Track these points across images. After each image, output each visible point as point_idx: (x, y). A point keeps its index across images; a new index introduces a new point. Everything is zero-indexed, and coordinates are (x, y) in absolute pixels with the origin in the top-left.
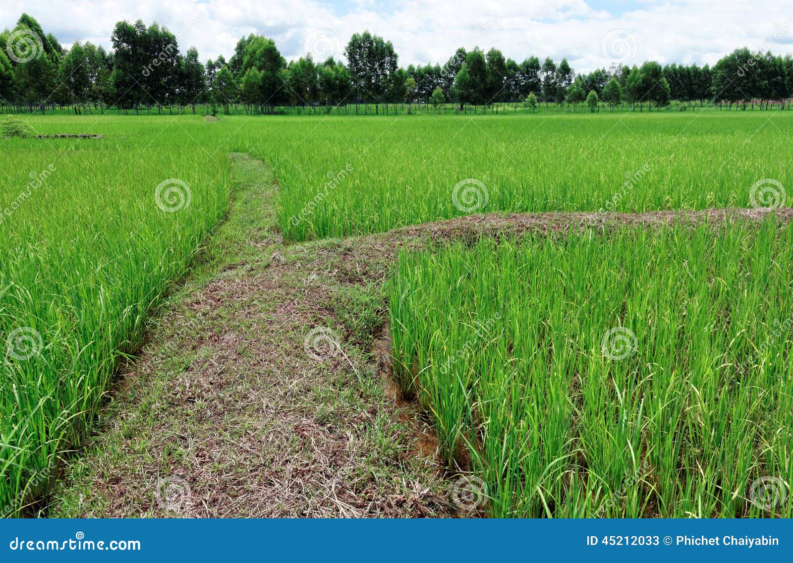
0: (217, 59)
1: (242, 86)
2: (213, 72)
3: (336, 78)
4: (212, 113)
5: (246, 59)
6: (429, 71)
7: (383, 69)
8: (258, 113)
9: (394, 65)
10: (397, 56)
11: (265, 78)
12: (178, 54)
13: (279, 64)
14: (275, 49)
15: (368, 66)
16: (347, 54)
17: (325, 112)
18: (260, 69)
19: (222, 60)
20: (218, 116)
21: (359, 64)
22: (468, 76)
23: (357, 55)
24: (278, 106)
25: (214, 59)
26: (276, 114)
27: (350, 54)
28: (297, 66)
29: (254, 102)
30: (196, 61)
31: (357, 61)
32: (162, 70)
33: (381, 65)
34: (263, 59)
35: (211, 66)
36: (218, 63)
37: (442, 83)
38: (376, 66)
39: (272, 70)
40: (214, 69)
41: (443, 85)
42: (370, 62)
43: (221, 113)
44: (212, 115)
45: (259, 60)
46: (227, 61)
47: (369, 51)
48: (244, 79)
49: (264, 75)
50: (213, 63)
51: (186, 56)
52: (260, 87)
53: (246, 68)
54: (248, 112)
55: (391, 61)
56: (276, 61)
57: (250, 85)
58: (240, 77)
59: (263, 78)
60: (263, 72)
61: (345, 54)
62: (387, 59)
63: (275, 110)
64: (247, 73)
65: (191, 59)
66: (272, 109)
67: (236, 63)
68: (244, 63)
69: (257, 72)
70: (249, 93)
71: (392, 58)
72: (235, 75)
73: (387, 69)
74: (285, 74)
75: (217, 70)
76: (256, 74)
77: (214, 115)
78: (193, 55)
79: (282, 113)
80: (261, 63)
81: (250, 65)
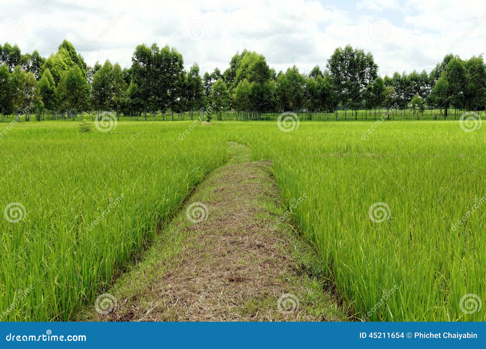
0: (214, 71)
1: (234, 96)
2: (209, 83)
3: (319, 88)
4: (207, 119)
5: (239, 72)
6: (415, 78)
7: (364, 79)
8: (246, 119)
9: (373, 75)
10: (377, 67)
11: (254, 89)
12: (183, 70)
13: (268, 76)
14: (265, 64)
15: (349, 76)
16: (330, 66)
17: (307, 118)
18: (251, 81)
19: (218, 72)
20: (212, 121)
21: (340, 74)
22: (447, 83)
23: (338, 66)
24: (265, 113)
25: (211, 72)
26: (263, 119)
27: (333, 66)
28: (284, 77)
29: (243, 110)
30: (197, 75)
31: (338, 71)
32: (169, 83)
33: (362, 75)
34: (254, 72)
35: (208, 78)
36: (214, 75)
37: (429, 90)
38: (357, 76)
39: (261, 81)
40: (210, 80)
41: (431, 91)
42: (351, 72)
43: (215, 119)
44: (207, 121)
45: (250, 73)
46: (222, 73)
47: (350, 62)
48: (236, 90)
49: (254, 86)
50: (210, 75)
51: (189, 71)
52: (250, 97)
53: (239, 80)
54: (238, 118)
55: (371, 71)
56: (265, 73)
57: (241, 95)
58: (233, 87)
59: (253, 88)
60: (253, 83)
61: (327, 66)
62: (368, 69)
63: (262, 117)
64: (239, 84)
65: (193, 74)
66: (259, 116)
67: (230, 75)
68: (238, 75)
69: (248, 84)
70: (240, 102)
71: (372, 69)
72: (228, 86)
73: (367, 78)
74: (273, 85)
75: (213, 81)
76: (246, 85)
77: (208, 121)
78: (195, 71)
79: (268, 119)
80: (252, 76)
81: (243, 77)
